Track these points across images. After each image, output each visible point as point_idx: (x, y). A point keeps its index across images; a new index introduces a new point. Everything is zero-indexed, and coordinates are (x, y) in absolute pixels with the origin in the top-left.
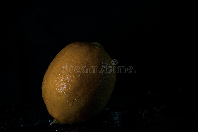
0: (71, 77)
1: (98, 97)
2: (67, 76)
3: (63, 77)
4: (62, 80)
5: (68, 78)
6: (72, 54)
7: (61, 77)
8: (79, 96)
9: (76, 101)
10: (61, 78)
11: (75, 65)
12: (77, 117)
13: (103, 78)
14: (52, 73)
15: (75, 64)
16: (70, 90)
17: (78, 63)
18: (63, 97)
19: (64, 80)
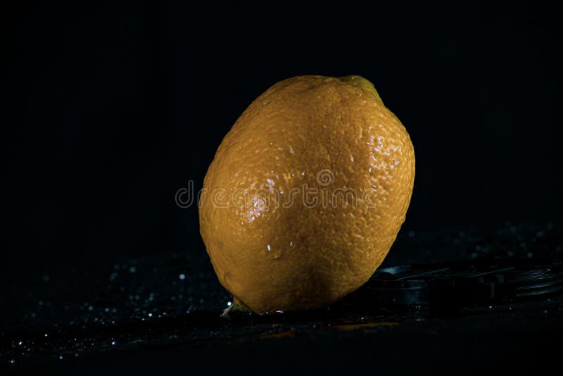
0: (279, 177)
1: (358, 236)
2: (268, 174)
3: (256, 178)
4: (253, 186)
5: (269, 181)
6: (282, 111)
7: (250, 180)
8: (300, 234)
9: (294, 247)
10: (252, 182)
11: (291, 143)
12: (298, 294)
13: (372, 182)
14: (226, 168)
15: (290, 140)
16: (276, 216)
17: (300, 139)
18: (255, 236)
19: (258, 186)
